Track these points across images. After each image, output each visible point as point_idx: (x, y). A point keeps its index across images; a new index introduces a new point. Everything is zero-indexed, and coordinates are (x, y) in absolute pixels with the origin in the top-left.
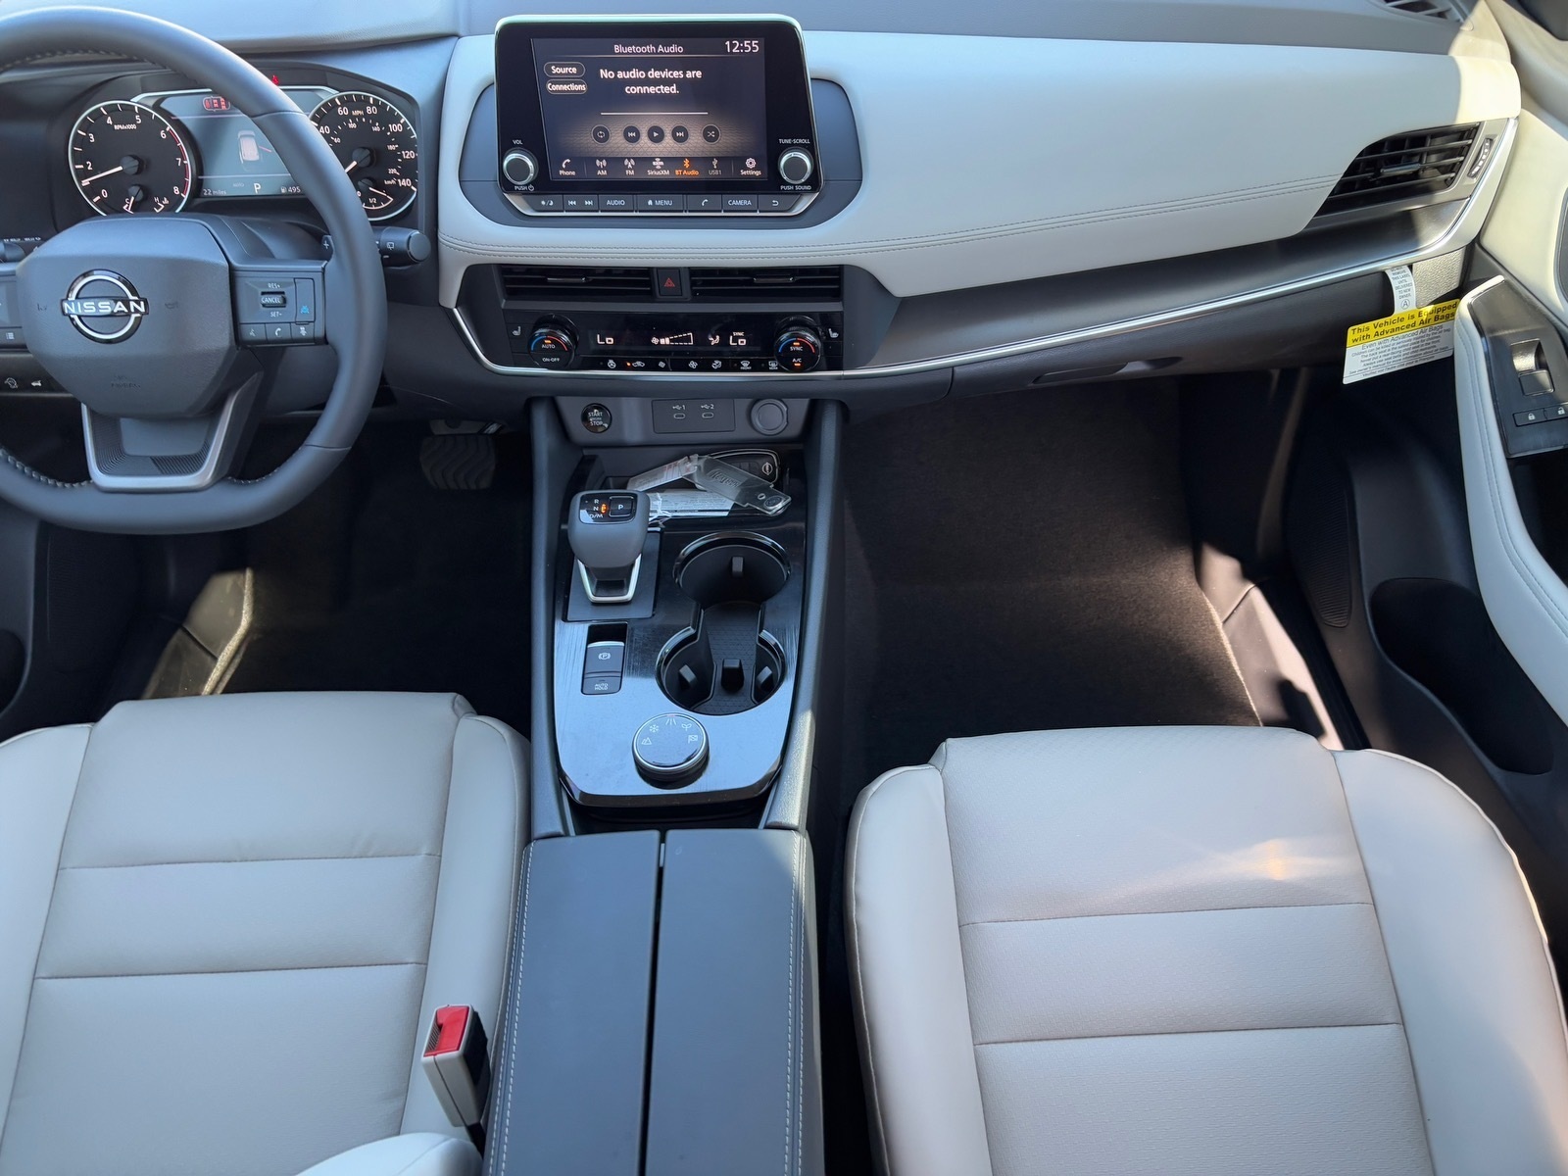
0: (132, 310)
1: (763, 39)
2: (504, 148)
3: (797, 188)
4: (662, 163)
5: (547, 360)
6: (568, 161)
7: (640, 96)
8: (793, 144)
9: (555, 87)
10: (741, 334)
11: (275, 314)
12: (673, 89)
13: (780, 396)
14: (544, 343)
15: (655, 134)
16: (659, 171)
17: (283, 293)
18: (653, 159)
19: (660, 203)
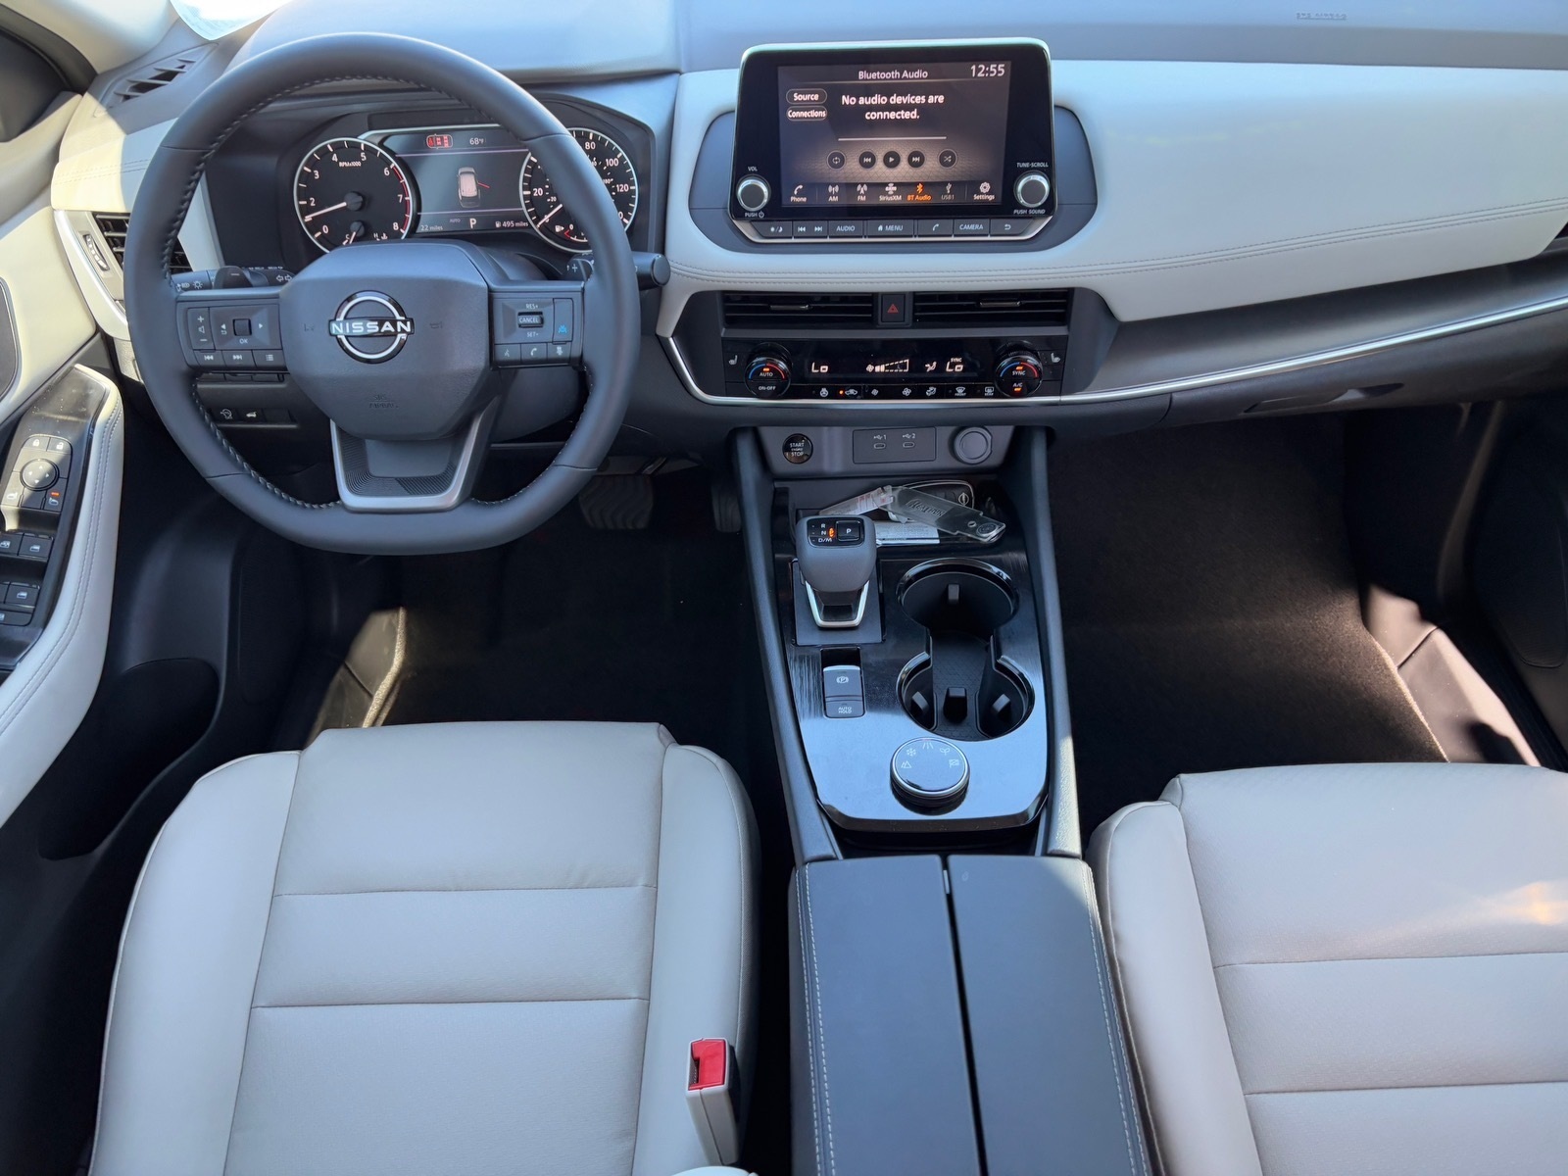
0: (399, 330)
1: (1009, 63)
2: (739, 174)
3: (1031, 212)
4: (895, 189)
5: (763, 388)
6: (801, 187)
7: (879, 121)
8: (1030, 168)
9: (796, 114)
10: (958, 360)
11: (531, 334)
12: (914, 115)
13: (983, 424)
14: (763, 372)
15: (891, 160)
16: (891, 196)
17: (541, 313)
18: (886, 184)
19: (890, 228)
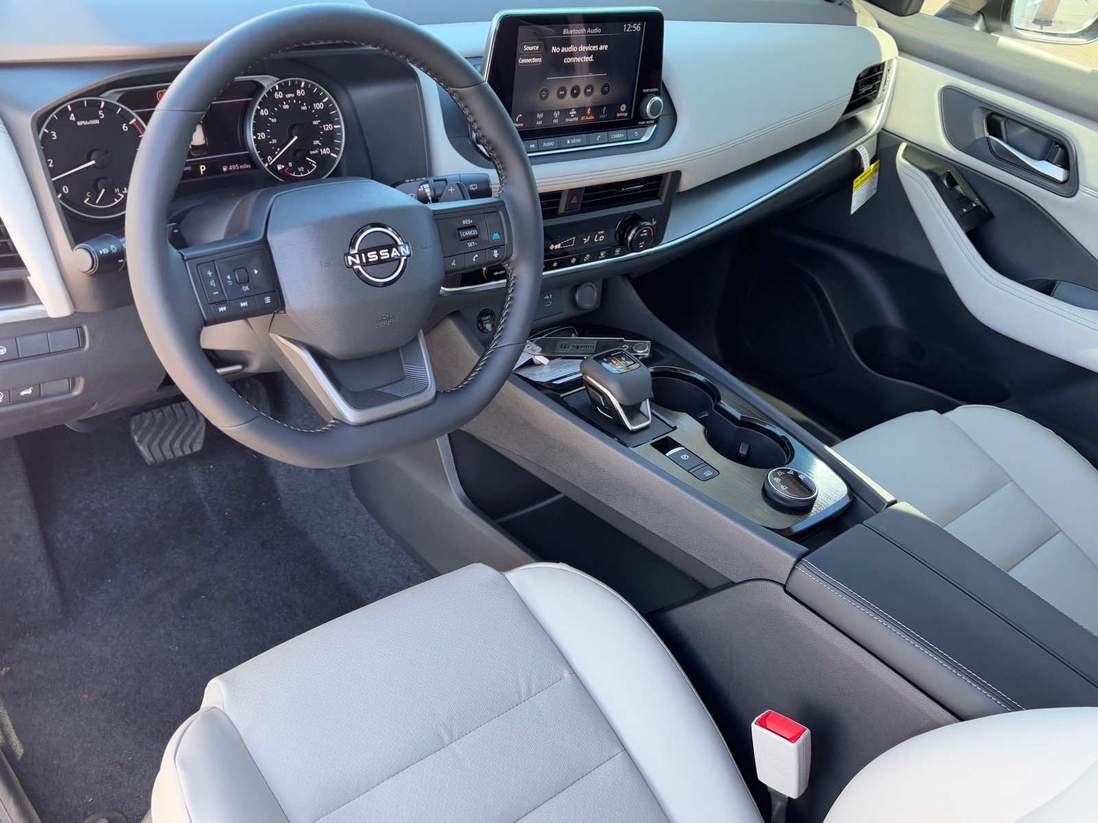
1: (644, 23)
3: (648, 122)
4: (575, 112)
5: (497, 273)
6: (521, 115)
7: (571, 64)
8: (649, 93)
9: (524, 61)
10: (602, 232)
11: (471, 244)
12: (591, 59)
13: (592, 280)
15: (575, 91)
16: (573, 119)
17: (476, 227)
18: (570, 110)
19: (573, 141)
